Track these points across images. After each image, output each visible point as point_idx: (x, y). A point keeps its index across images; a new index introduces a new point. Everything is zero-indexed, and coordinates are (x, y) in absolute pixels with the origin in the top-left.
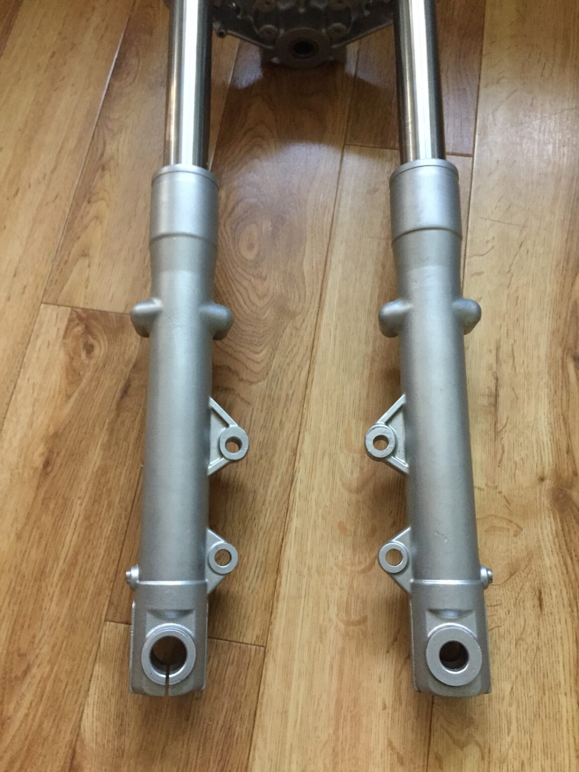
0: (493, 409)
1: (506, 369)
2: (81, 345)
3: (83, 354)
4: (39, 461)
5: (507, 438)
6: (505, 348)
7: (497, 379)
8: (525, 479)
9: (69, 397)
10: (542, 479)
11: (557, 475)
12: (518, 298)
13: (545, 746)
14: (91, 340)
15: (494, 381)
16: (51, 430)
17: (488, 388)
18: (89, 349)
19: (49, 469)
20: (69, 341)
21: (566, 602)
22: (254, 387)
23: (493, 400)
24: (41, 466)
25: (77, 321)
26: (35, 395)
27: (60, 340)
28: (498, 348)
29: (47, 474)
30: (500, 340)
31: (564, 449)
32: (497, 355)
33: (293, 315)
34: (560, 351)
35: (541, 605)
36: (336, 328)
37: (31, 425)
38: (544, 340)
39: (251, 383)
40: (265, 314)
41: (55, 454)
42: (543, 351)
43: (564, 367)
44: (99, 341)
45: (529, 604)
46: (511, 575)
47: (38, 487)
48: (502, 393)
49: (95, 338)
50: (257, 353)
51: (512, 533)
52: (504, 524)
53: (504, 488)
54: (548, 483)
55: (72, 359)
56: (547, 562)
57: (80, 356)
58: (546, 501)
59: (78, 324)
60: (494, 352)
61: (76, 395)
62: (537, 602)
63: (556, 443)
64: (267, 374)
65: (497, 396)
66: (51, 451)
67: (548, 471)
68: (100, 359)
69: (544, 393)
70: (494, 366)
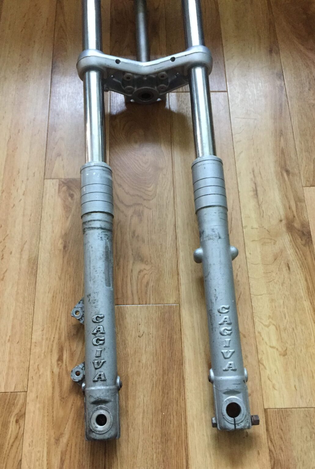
0: (256, 196)
1: (258, 179)
2: (68, 195)
3: (70, 199)
4: (61, 247)
5: (264, 207)
6: (256, 171)
7: (255, 184)
8: (274, 222)
9: (68, 218)
10: (281, 221)
11: (287, 218)
12: (258, 150)
13: (301, 321)
14: (72, 192)
15: (254, 185)
16: (63, 233)
17: (252, 188)
18: (72, 196)
19: (66, 249)
20: (61, 194)
21: (299, 266)
22: (151, 202)
23: (255, 192)
24: (62, 249)
25: (63, 185)
26: (52, 219)
27: (57, 194)
28: (253, 171)
29: (66, 251)
30: (254, 168)
31: (288, 208)
32: (254, 174)
33: (161, 169)
34: (279, 169)
35: (289, 269)
36: (182, 172)
37: (53, 232)
38: (272, 165)
39: (149, 200)
40: (149, 170)
41: (68, 243)
42: (272, 170)
43: (282, 175)
44: (75, 192)
45: (284, 269)
46: (275, 260)
47: (63, 258)
48: (258, 189)
49: (73, 191)
50: (149, 187)
51: (272, 243)
52: (269, 241)
53: (266, 227)
54: (284, 222)
55: (65, 201)
56: (289, 252)
57: (68, 199)
58: (284, 229)
59: (64, 186)
60: (252, 173)
61: (70, 216)
62: (287, 268)
63: (284, 206)
64: (156, 195)
65: (256, 190)
66: (65, 242)
67: (283, 217)
68: (78, 200)
69: (276, 187)
70: (253, 178)
